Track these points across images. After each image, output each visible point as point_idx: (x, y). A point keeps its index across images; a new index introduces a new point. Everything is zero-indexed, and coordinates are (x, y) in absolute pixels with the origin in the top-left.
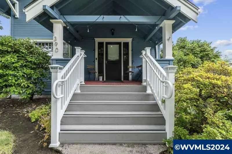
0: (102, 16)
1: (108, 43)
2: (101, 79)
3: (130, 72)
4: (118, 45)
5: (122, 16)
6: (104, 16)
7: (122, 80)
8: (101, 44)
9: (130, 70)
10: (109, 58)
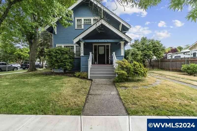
0: (98, 40)
1: (99, 46)
2: (96, 63)
3: (110, 60)
4: (104, 47)
5: (105, 40)
6: (99, 40)
7: (106, 63)
8: (95, 46)
9: (110, 59)
10: (99, 53)
